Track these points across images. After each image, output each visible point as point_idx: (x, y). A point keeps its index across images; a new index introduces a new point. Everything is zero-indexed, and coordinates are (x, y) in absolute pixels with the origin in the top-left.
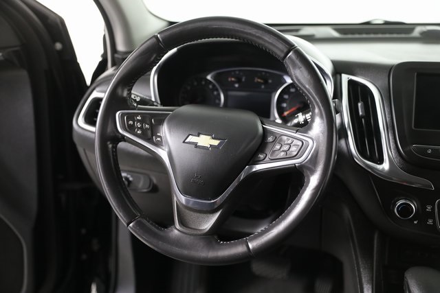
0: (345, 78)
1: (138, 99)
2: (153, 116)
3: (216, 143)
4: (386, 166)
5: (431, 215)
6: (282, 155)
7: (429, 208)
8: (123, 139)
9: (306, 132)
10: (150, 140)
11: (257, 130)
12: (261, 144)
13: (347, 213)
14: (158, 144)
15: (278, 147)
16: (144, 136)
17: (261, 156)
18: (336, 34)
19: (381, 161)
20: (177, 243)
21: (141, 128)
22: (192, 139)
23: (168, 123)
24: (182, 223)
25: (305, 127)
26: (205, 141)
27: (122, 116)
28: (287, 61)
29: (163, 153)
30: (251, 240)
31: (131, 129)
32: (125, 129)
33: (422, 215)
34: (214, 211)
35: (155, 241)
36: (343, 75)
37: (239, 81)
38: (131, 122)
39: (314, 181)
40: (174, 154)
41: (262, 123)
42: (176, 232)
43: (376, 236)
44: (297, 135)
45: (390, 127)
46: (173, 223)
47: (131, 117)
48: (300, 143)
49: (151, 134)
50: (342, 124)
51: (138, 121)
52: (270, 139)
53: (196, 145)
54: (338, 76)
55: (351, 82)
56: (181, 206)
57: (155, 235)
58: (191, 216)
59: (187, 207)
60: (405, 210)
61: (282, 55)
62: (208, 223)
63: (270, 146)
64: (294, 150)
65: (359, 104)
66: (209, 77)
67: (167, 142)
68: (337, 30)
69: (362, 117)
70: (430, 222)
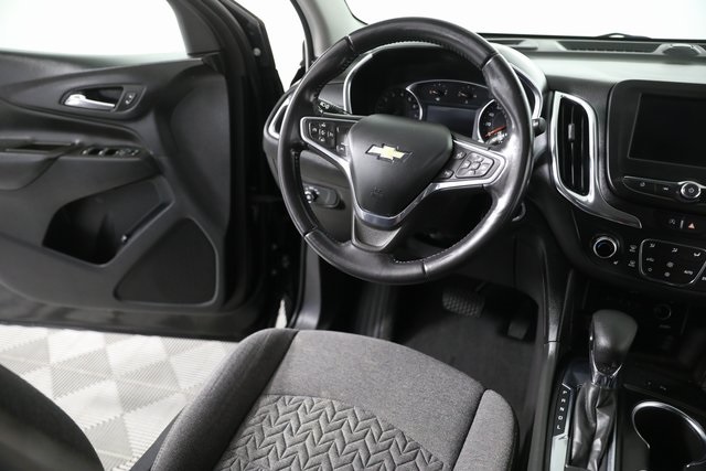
0: (558, 96)
1: (327, 107)
2: (338, 124)
3: (400, 155)
4: (590, 198)
5: (635, 256)
6: (470, 173)
7: (633, 248)
8: (306, 147)
9: (499, 150)
10: (332, 149)
11: (446, 145)
12: (449, 160)
13: (541, 245)
14: (341, 154)
15: (466, 165)
16: (326, 145)
17: (448, 174)
18: (562, 49)
19: (585, 192)
20: (351, 258)
21: (325, 136)
22: (375, 150)
23: (353, 132)
24: (359, 238)
25: (499, 146)
26: (389, 152)
27: (307, 122)
29: (345, 164)
30: (427, 262)
31: (314, 136)
32: (309, 137)
33: (624, 255)
34: (392, 229)
35: (329, 253)
36: (557, 93)
37: (441, 94)
38: (315, 130)
39: (502, 203)
40: (356, 165)
41: (454, 138)
42: (352, 247)
43: (571, 275)
44: (490, 153)
45: (601, 154)
46: (350, 238)
47: (315, 124)
48: (490, 162)
49: (334, 144)
50: (548, 147)
51: (323, 128)
52: (459, 155)
53: (379, 157)
54: (551, 93)
55: (563, 100)
56: (359, 222)
57: (330, 248)
58: (368, 232)
59: (365, 223)
60: (606, 248)
61: (481, 62)
62: (385, 240)
63: (458, 163)
64: (483, 169)
65: (570, 127)
66: (408, 89)
67: (350, 153)
68: (562, 43)
69: (572, 141)
70: (632, 264)
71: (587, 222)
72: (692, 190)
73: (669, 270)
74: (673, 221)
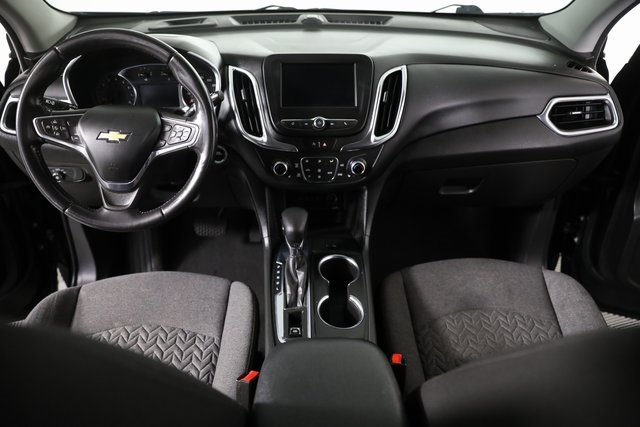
0: (231, 69)
1: (53, 103)
2: (67, 119)
3: (123, 136)
4: (264, 139)
5: (299, 170)
6: (178, 140)
7: (297, 166)
8: (44, 141)
9: (192, 120)
10: (68, 140)
11: (156, 122)
12: (160, 134)
14: (76, 143)
15: (173, 134)
16: (62, 137)
17: (163, 143)
18: (235, 23)
19: (260, 134)
20: (106, 219)
21: (59, 131)
22: (103, 136)
23: (81, 124)
24: (109, 203)
25: (192, 116)
26: (114, 136)
27: (39, 122)
28: (170, 64)
29: (82, 150)
30: (164, 207)
31: (49, 132)
32: (44, 133)
33: (292, 171)
34: (132, 190)
35: (89, 220)
36: (230, 67)
37: (147, 75)
38: (48, 127)
39: (203, 157)
40: (90, 149)
41: (161, 116)
42: (105, 211)
44: (187, 124)
46: (102, 205)
47: (47, 122)
48: (189, 130)
49: (68, 135)
51: (55, 125)
52: (167, 128)
53: (107, 140)
54: (225, 68)
55: (235, 72)
56: (106, 191)
57: (88, 215)
58: (116, 197)
59: (110, 190)
60: (281, 169)
61: (166, 60)
62: (130, 199)
63: (168, 134)
64: (186, 135)
65: (242, 91)
66: (120, 75)
67: (83, 141)
68: (235, 18)
69: (245, 101)
70: (299, 175)
71: (266, 154)
72: (319, 123)
73: (319, 174)
74: (314, 144)
